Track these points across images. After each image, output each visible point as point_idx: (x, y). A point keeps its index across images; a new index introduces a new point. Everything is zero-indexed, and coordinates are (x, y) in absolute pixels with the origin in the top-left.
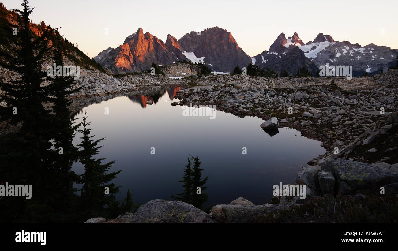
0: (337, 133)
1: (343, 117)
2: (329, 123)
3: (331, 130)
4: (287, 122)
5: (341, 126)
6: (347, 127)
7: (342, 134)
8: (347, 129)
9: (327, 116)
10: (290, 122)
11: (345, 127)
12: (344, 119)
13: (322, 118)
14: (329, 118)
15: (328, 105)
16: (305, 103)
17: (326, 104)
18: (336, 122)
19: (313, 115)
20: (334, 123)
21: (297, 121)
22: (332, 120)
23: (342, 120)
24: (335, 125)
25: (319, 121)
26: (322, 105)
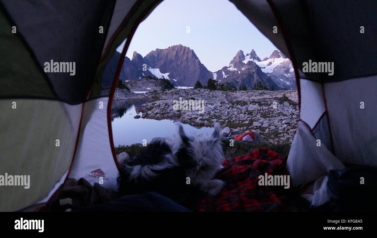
0: (282, 140)
1: (288, 126)
2: (275, 132)
3: (277, 137)
4: (239, 132)
5: (285, 134)
6: (290, 135)
7: (285, 141)
8: (290, 137)
9: (274, 125)
10: (241, 131)
11: (289, 134)
12: (289, 127)
13: (270, 127)
14: (276, 127)
15: (277, 116)
16: (257, 114)
17: (275, 115)
18: (281, 130)
19: (262, 125)
20: (280, 131)
21: (247, 130)
22: (278, 128)
23: (287, 128)
24: (280, 133)
25: (267, 130)
26: (272, 116)
